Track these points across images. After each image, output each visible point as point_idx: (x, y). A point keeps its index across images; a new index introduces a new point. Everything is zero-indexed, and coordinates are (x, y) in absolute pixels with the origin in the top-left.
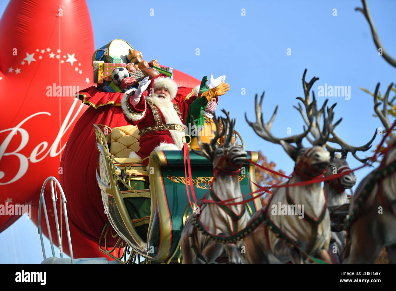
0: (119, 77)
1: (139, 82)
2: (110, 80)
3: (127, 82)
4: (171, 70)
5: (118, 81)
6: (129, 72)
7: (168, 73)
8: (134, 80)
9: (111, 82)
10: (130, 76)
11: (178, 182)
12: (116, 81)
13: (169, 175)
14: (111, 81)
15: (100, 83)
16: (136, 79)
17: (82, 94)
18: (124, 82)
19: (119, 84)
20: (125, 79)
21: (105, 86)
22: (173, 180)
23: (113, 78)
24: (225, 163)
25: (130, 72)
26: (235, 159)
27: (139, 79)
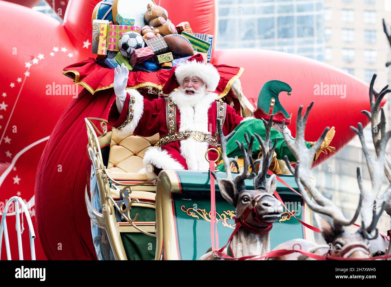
0: (129, 47)
1: (158, 56)
2: (116, 50)
3: (140, 54)
4: (210, 38)
5: (127, 53)
6: (144, 40)
7: (203, 44)
8: (151, 53)
9: (118, 54)
10: (146, 46)
11: (197, 216)
12: (125, 54)
13: (184, 206)
14: (117, 52)
15: (101, 54)
16: (155, 51)
17: (72, 71)
18: (135, 56)
19: (129, 57)
20: (137, 51)
21: (108, 59)
22: (190, 214)
23: (120, 48)
24: (250, 216)
25: (146, 40)
26: (264, 216)
27: (159, 51)
